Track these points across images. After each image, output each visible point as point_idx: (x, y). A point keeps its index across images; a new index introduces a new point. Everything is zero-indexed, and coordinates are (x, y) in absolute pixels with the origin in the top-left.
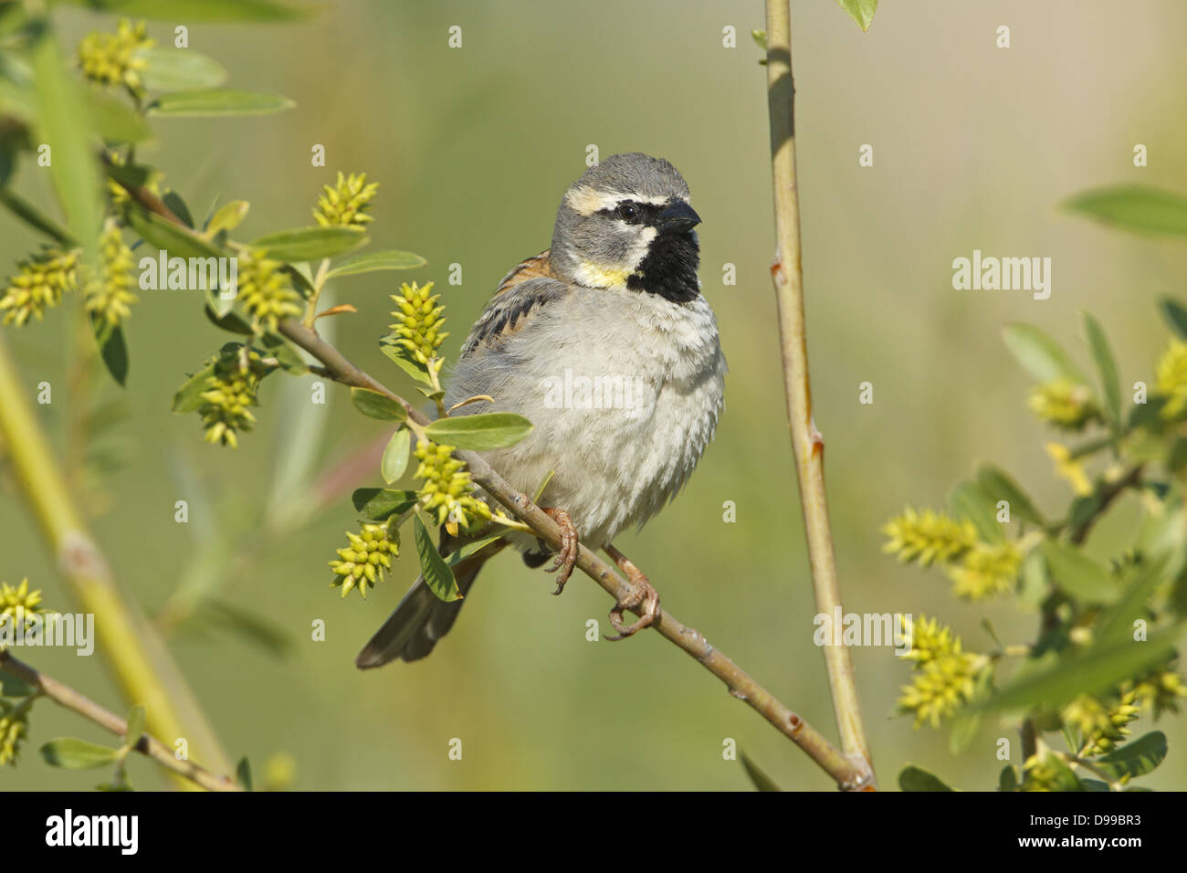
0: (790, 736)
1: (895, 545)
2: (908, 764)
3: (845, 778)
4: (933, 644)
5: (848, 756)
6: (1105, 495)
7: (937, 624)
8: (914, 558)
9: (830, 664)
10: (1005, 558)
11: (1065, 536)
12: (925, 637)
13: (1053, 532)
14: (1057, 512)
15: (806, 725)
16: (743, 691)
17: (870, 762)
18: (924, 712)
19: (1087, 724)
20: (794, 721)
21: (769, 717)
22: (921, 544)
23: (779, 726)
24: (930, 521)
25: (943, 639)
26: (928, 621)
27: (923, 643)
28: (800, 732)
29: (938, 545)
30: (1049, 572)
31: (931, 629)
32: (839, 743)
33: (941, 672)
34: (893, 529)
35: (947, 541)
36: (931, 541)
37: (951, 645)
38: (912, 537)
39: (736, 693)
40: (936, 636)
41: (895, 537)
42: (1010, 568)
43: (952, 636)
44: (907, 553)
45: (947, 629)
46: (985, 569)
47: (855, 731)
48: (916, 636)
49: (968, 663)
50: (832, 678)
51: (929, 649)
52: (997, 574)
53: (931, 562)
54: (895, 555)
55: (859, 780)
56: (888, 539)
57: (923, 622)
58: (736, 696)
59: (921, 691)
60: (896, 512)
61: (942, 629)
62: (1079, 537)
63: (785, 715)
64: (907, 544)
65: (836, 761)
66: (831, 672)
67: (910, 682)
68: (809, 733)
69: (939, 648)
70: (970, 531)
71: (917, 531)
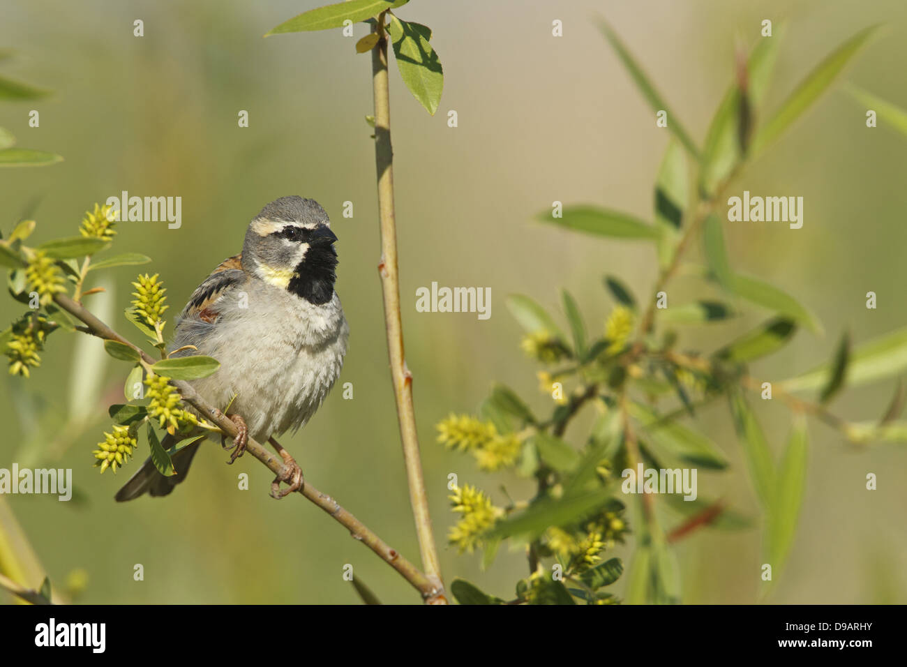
0: (390, 563)
1: (443, 438)
2: (456, 577)
3: (426, 590)
4: (473, 502)
5: (428, 576)
6: (575, 405)
7: (475, 489)
8: (456, 446)
9: (416, 518)
10: (510, 444)
11: (551, 431)
12: (468, 497)
13: (542, 428)
14: (543, 414)
15: (400, 556)
16: (359, 535)
17: (442, 580)
18: (463, 543)
19: (564, 550)
20: (393, 554)
21: (377, 551)
22: (459, 436)
23: (383, 557)
24: (465, 422)
25: (479, 499)
26: (470, 488)
27: (466, 501)
28: (397, 561)
29: (471, 437)
30: (538, 454)
31: (471, 493)
32: (421, 567)
33: (475, 518)
34: (443, 427)
35: (476, 434)
36: (466, 434)
37: (484, 502)
38: (454, 433)
39: (355, 536)
40: (475, 497)
41: (445, 432)
42: (513, 451)
43: (485, 497)
44: (451, 442)
45: (481, 492)
46: (497, 451)
47: (432, 561)
48: (463, 496)
49: (491, 513)
50: (418, 527)
51: (471, 505)
52: (504, 453)
53: (466, 449)
54: (443, 444)
55: (434, 591)
56: (439, 433)
57: (467, 488)
58: (355, 538)
59: (462, 530)
60: (444, 416)
61: (478, 493)
62: (560, 431)
63: (386, 550)
64: (451, 437)
65: (419, 579)
66: (417, 522)
67: (454, 525)
68: (403, 562)
69: (477, 504)
70: (491, 429)
71: (457, 428)
